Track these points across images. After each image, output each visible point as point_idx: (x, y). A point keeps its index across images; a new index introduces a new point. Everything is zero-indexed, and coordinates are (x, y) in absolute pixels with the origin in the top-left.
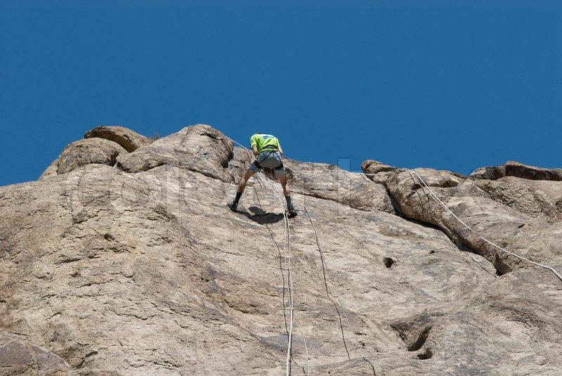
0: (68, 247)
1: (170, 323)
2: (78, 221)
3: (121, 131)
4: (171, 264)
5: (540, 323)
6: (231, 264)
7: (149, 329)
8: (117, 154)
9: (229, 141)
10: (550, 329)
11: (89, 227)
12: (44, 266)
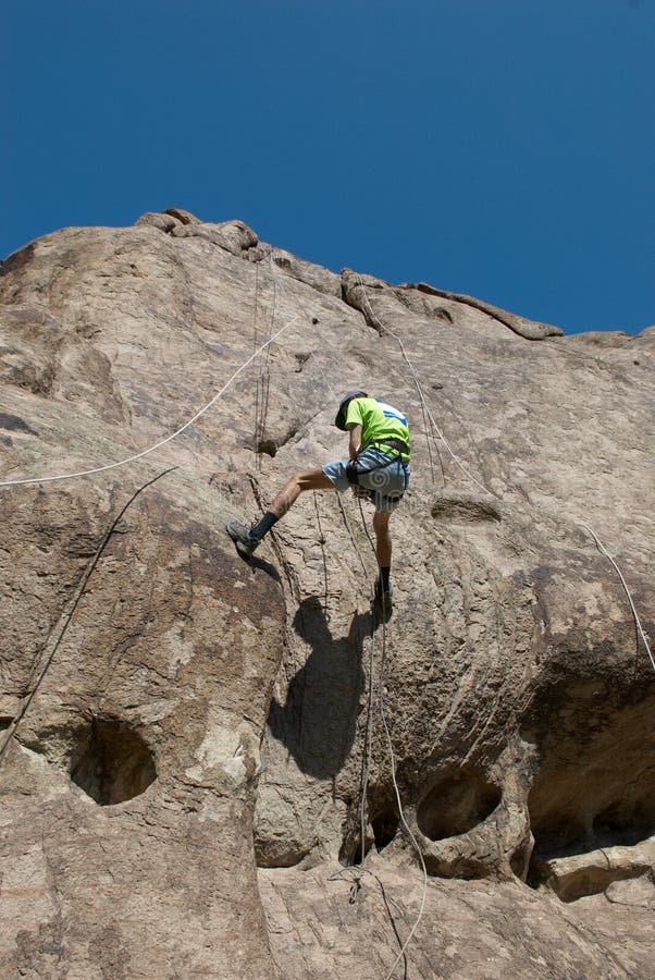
0: (107, 268)
1: (151, 323)
2: (118, 253)
3: (184, 213)
4: (166, 290)
5: (372, 366)
6: (209, 301)
7: (137, 324)
8: (173, 226)
9: (255, 236)
10: (376, 369)
11: (123, 258)
12: (89, 276)
